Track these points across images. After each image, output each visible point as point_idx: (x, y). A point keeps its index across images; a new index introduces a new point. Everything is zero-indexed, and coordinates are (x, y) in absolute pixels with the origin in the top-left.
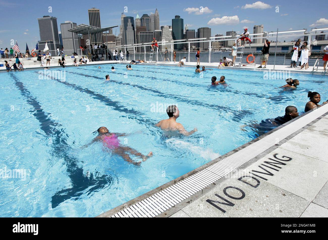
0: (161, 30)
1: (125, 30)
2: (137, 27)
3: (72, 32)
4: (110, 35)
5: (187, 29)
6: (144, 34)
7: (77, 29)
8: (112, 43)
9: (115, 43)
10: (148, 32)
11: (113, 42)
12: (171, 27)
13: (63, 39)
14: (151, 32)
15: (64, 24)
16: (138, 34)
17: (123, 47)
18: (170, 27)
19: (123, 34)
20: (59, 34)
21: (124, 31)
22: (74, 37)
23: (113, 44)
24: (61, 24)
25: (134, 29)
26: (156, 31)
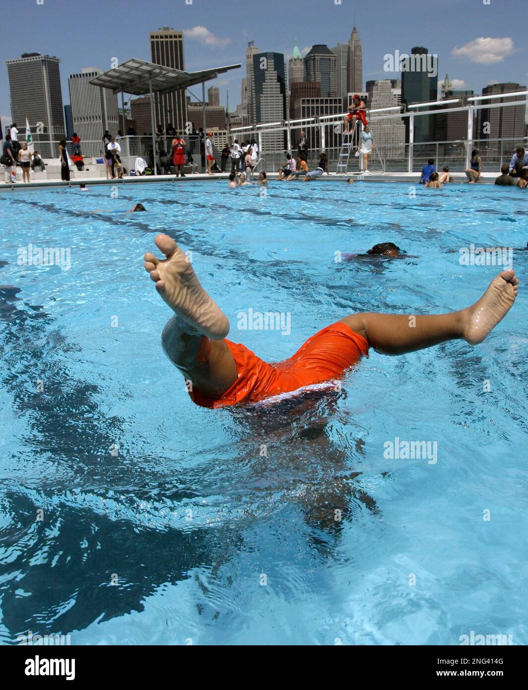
0: (367, 91)
1: (256, 95)
2: (294, 86)
3: (101, 86)
4: (210, 108)
5: (447, 89)
6: (315, 105)
7: (117, 77)
8: (218, 132)
9: (225, 131)
10: (326, 100)
11: (220, 129)
12: (399, 84)
13: (75, 119)
14: (336, 100)
15: (80, 75)
16: (296, 107)
17: (252, 129)
18: (394, 83)
19: (252, 104)
20: (66, 107)
21: (252, 96)
22: (106, 113)
23: (220, 134)
24: (71, 76)
25: (283, 90)
26: (350, 97)
